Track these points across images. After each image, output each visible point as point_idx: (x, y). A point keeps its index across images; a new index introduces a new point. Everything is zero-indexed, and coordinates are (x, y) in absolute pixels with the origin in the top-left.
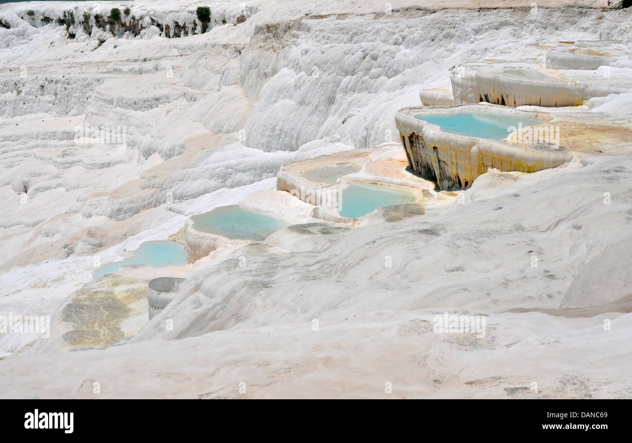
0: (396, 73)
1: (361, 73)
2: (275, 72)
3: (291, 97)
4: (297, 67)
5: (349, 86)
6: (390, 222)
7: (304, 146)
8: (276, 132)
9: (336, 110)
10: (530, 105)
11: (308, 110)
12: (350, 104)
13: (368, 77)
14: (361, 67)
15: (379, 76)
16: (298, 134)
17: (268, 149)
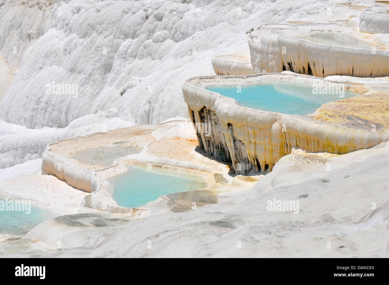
0: (185, 36)
1: (143, 36)
2: (40, 33)
3: (59, 64)
4: (67, 28)
5: (129, 51)
6: (176, 212)
7: (75, 121)
8: (42, 105)
9: (113, 80)
10: (341, 75)
11: (80, 79)
12: (129, 72)
13: (151, 41)
14: (143, 29)
15: (164, 40)
16: (68, 107)
17: (32, 125)
